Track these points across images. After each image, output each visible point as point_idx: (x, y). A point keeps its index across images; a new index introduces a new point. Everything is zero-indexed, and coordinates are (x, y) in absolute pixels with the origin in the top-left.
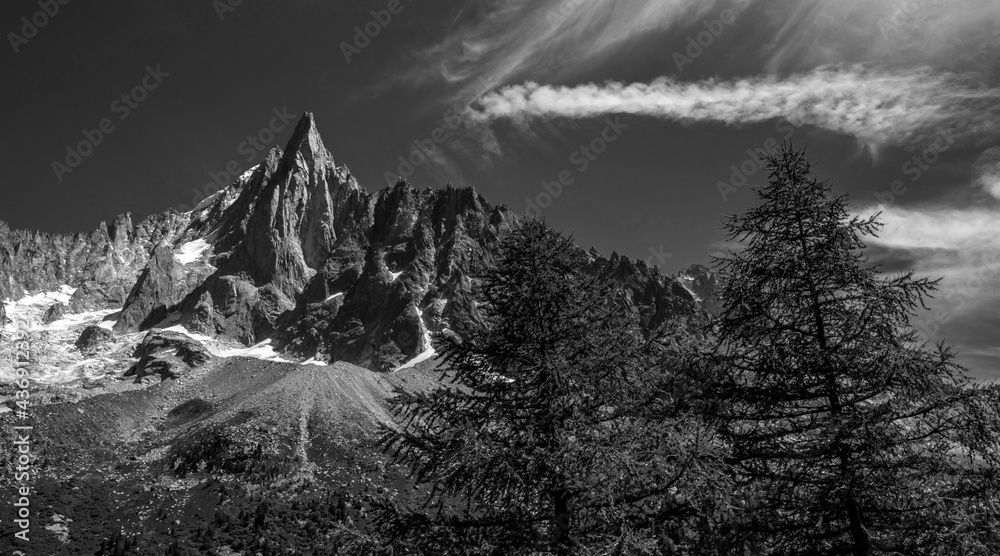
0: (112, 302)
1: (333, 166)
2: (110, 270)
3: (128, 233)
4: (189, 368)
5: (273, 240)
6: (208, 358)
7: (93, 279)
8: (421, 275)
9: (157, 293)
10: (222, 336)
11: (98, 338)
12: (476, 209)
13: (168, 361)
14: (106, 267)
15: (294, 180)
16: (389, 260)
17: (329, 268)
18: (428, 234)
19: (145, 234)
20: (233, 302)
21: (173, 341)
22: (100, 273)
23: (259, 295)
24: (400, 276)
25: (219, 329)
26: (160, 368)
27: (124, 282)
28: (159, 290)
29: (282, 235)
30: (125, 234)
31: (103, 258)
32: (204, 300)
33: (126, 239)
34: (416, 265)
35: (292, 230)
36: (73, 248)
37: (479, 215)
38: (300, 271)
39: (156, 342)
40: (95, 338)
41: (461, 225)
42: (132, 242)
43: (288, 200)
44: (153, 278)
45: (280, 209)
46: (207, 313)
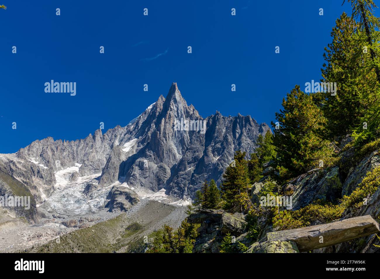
0: (96, 170)
1: (187, 106)
2: (94, 155)
3: (101, 138)
4: (132, 206)
5: (162, 143)
6: (139, 201)
7: (88, 160)
8: (228, 159)
9: (115, 167)
10: (143, 187)
11: (93, 189)
12: (251, 126)
13: (123, 202)
14: (93, 154)
15: (170, 115)
16: (213, 152)
17: (187, 156)
18: (230, 139)
19: (108, 138)
20: (147, 172)
21: (124, 192)
22: (90, 158)
23: (158, 169)
24: (219, 160)
25: (142, 184)
26: (119, 205)
27: (101, 161)
28: (116, 166)
29: (166, 140)
30: (99, 138)
31: (91, 150)
32: (135, 171)
33: (100, 141)
34: (225, 154)
35: (170, 137)
36: (79, 146)
37: (253, 128)
38: (174, 156)
39: (117, 192)
40: (91, 189)
41: (245, 134)
42: (102, 142)
43: (168, 124)
44: (113, 161)
45: (165, 129)
46: (136, 177)
